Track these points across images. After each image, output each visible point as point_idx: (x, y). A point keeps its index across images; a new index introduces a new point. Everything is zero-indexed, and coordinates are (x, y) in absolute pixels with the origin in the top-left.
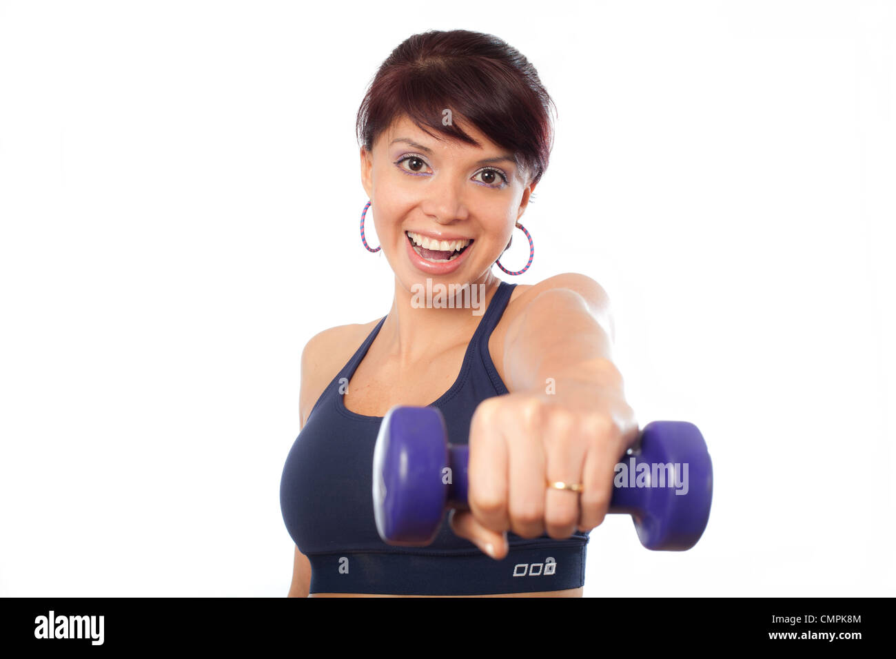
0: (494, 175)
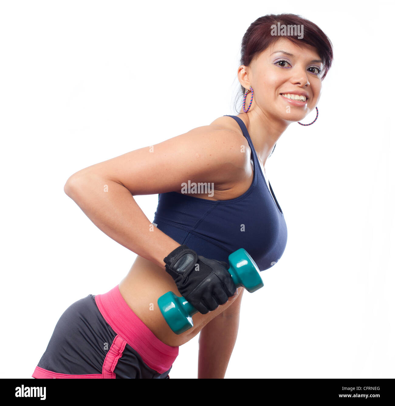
0: (314, 69)
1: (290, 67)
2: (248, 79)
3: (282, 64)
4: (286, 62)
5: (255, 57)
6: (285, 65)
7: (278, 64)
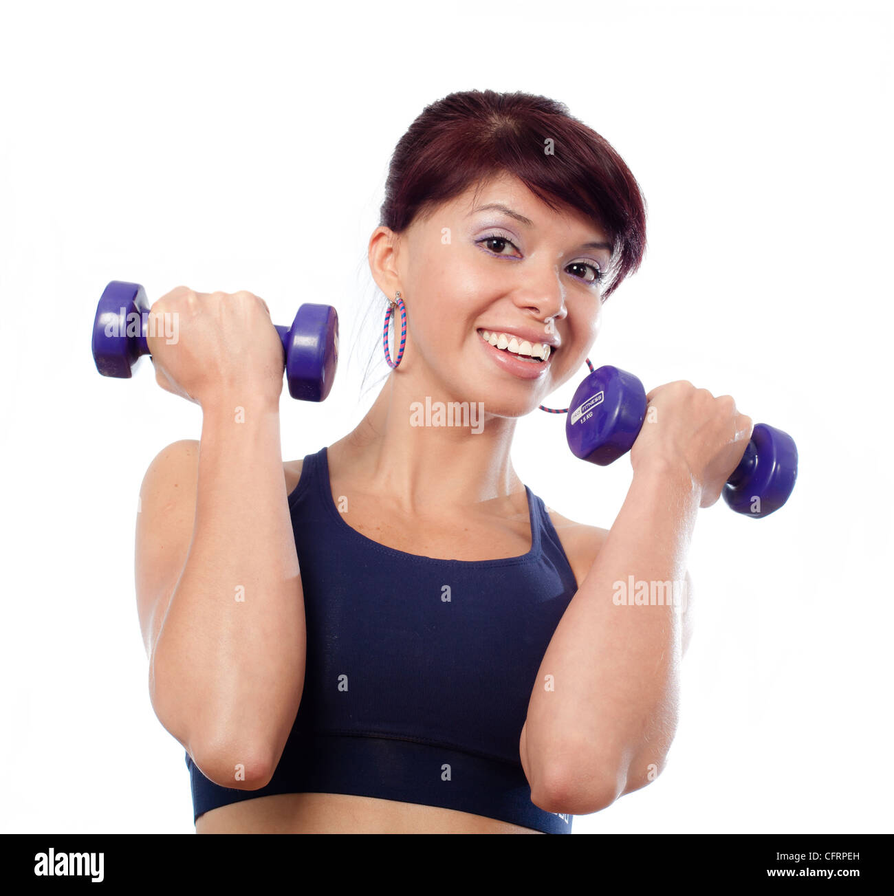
0: (585, 269)
1: (519, 255)
2: (395, 266)
3: (497, 245)
4: (509, 242)
5: (423, 212)
6: (504, 247)
7: (485, 243)
